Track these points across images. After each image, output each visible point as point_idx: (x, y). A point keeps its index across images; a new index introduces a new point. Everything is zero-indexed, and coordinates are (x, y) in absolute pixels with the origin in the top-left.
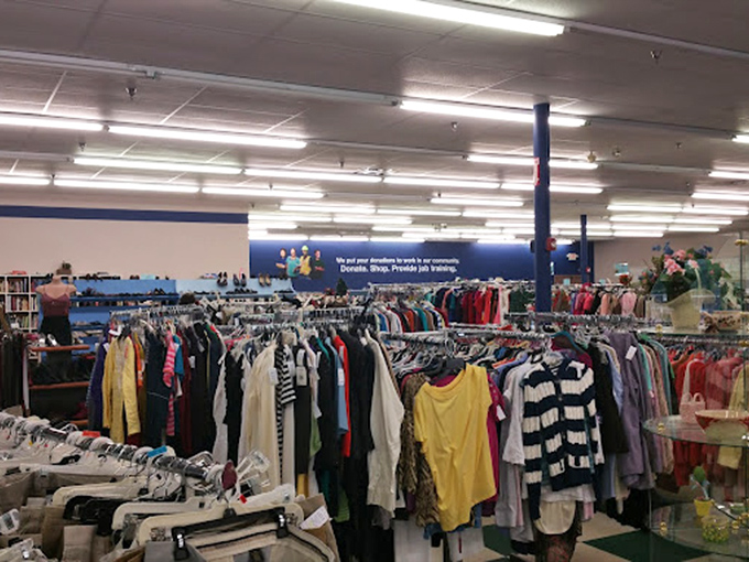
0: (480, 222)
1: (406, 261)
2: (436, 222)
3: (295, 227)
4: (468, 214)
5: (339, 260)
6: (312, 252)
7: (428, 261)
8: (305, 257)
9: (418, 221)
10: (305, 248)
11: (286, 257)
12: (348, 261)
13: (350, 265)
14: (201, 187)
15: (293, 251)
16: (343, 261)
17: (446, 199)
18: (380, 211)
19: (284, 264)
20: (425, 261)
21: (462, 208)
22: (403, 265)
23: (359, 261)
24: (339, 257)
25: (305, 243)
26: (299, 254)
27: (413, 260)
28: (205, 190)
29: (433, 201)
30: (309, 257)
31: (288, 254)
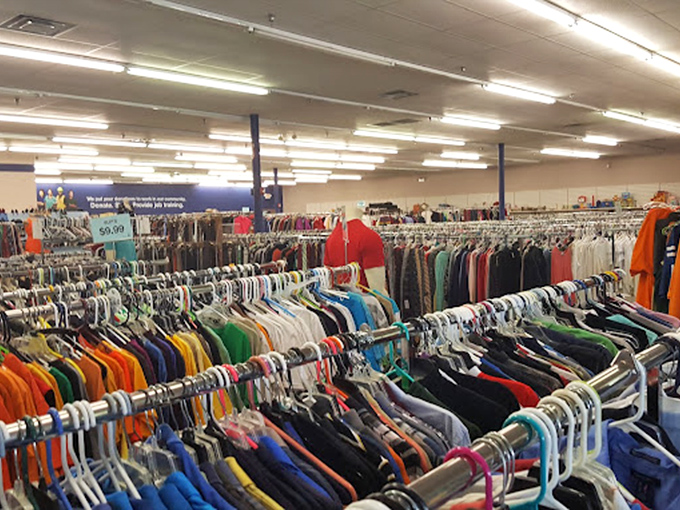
0: (205, 171)
1: (144, 199)
2: (171, 171)
3: (59, 173)
4: (197, 166)
5: (89, 199)
6: (66, 192)
7: (162, 199)
8: (60, 196)
9: (159, 170)
10: (60, 189)
11: (44, 196)
12: (97, 199)
13: (99, 203)
14: (8, 147)
15: (50, 192)
16: (92, 199)
17: (186, 157)
18: (134, 163)
19: (43, 201)
20: (158, 199)
21: (193, 162)
22: (142, 202)
23: (106, 199)
24: (89, 196)
25: (59, 185)
26: (55, 193)
27: (150, 199)
28: (11, 149)
29: (176, 158)
30: (63, 197)
31: (45, 194)
